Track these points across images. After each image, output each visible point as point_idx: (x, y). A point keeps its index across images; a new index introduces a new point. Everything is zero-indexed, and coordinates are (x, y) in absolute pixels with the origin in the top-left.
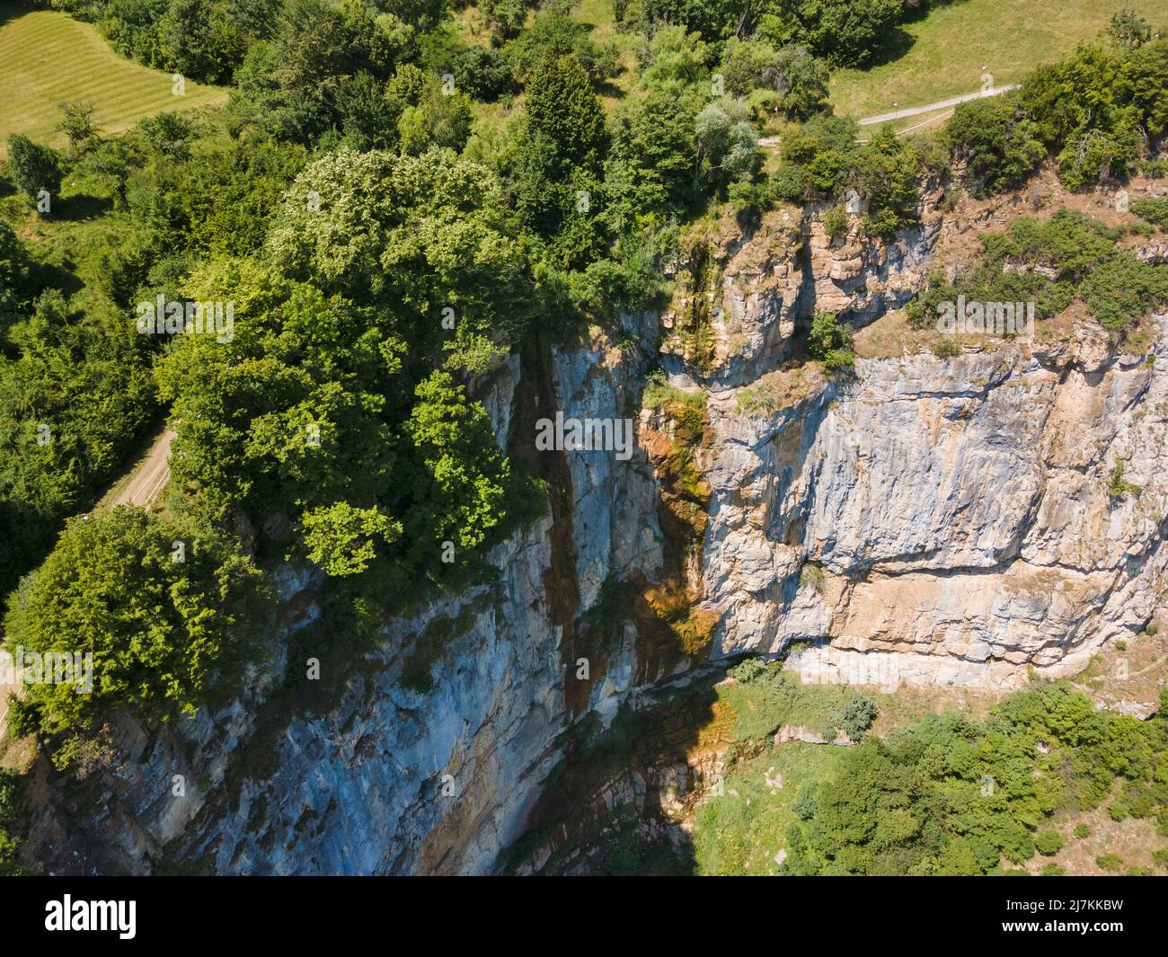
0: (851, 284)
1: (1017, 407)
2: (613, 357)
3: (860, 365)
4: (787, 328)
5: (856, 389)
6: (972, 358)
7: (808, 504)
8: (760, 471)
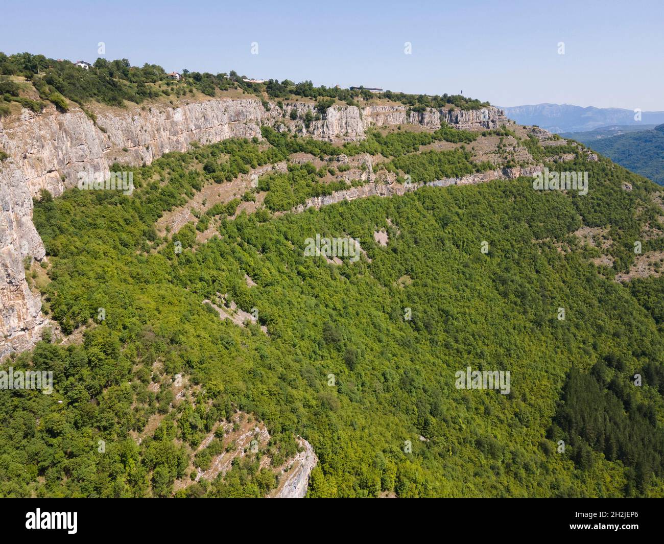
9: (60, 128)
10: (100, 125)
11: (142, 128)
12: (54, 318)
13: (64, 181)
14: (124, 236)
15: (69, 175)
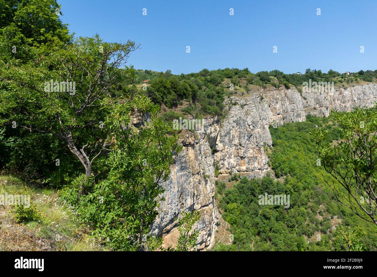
9: (285, 96)
10: (303, 96)
11: (325, 98)
12: (273, 169)
13: (284, 120)
14: (309, 146)
15: (286, 117)
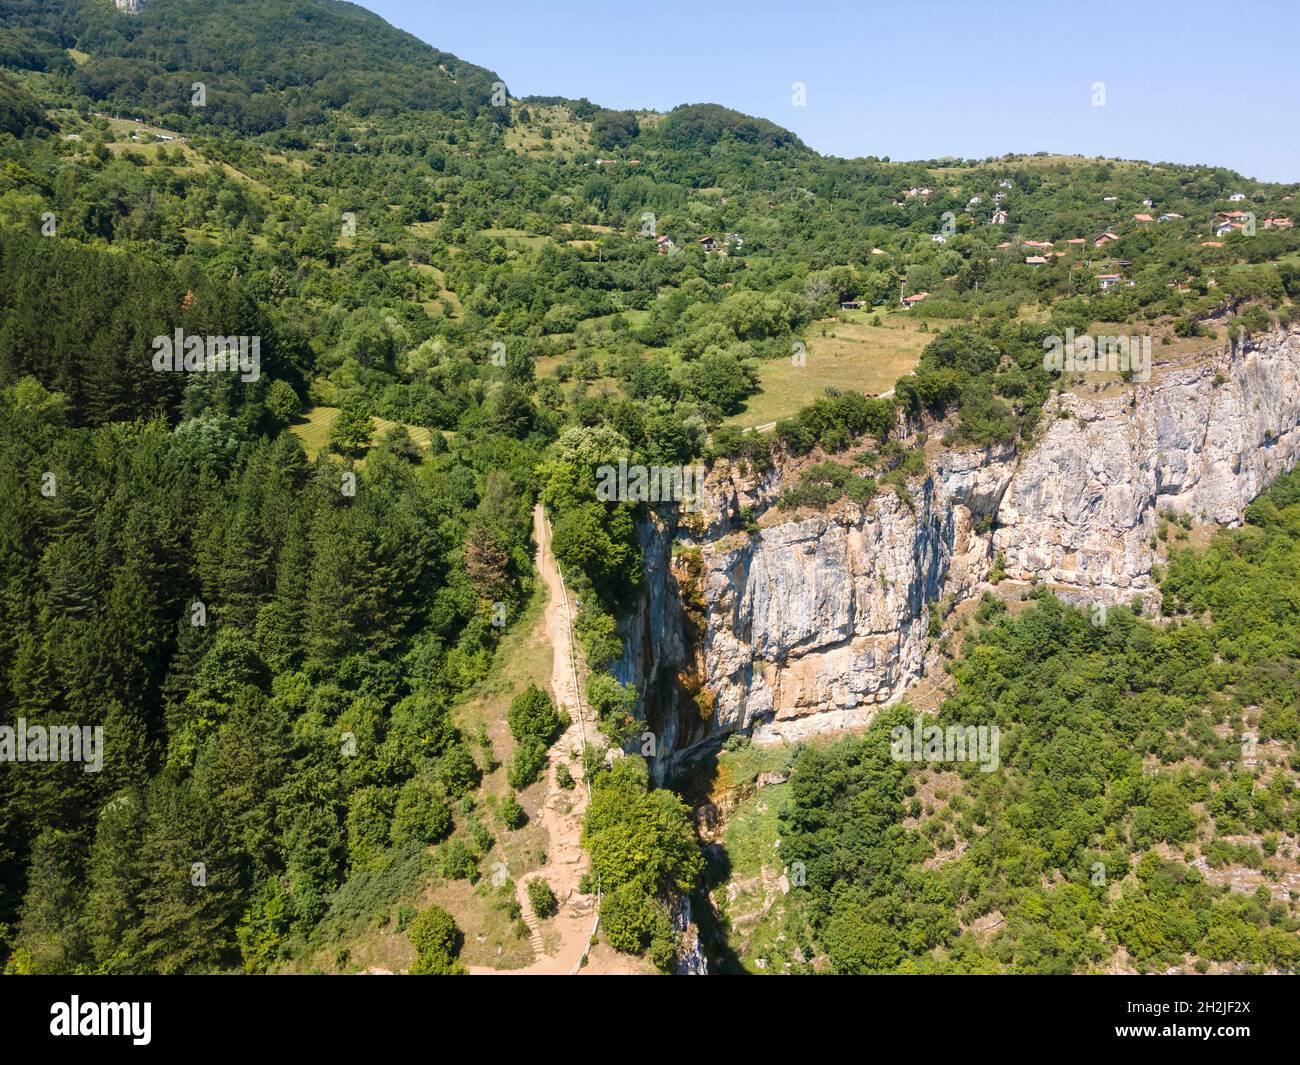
0: (751, 493)
1: (833, 544)
2: (661, 527)
3: (763, 532)
4: (731, 512)
5: (763, 544)
6: (809, 521)
7: (750, 613)
8: (729, 587)
12: (1163, 590)
